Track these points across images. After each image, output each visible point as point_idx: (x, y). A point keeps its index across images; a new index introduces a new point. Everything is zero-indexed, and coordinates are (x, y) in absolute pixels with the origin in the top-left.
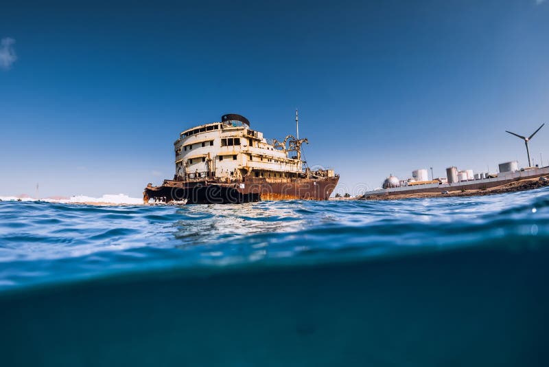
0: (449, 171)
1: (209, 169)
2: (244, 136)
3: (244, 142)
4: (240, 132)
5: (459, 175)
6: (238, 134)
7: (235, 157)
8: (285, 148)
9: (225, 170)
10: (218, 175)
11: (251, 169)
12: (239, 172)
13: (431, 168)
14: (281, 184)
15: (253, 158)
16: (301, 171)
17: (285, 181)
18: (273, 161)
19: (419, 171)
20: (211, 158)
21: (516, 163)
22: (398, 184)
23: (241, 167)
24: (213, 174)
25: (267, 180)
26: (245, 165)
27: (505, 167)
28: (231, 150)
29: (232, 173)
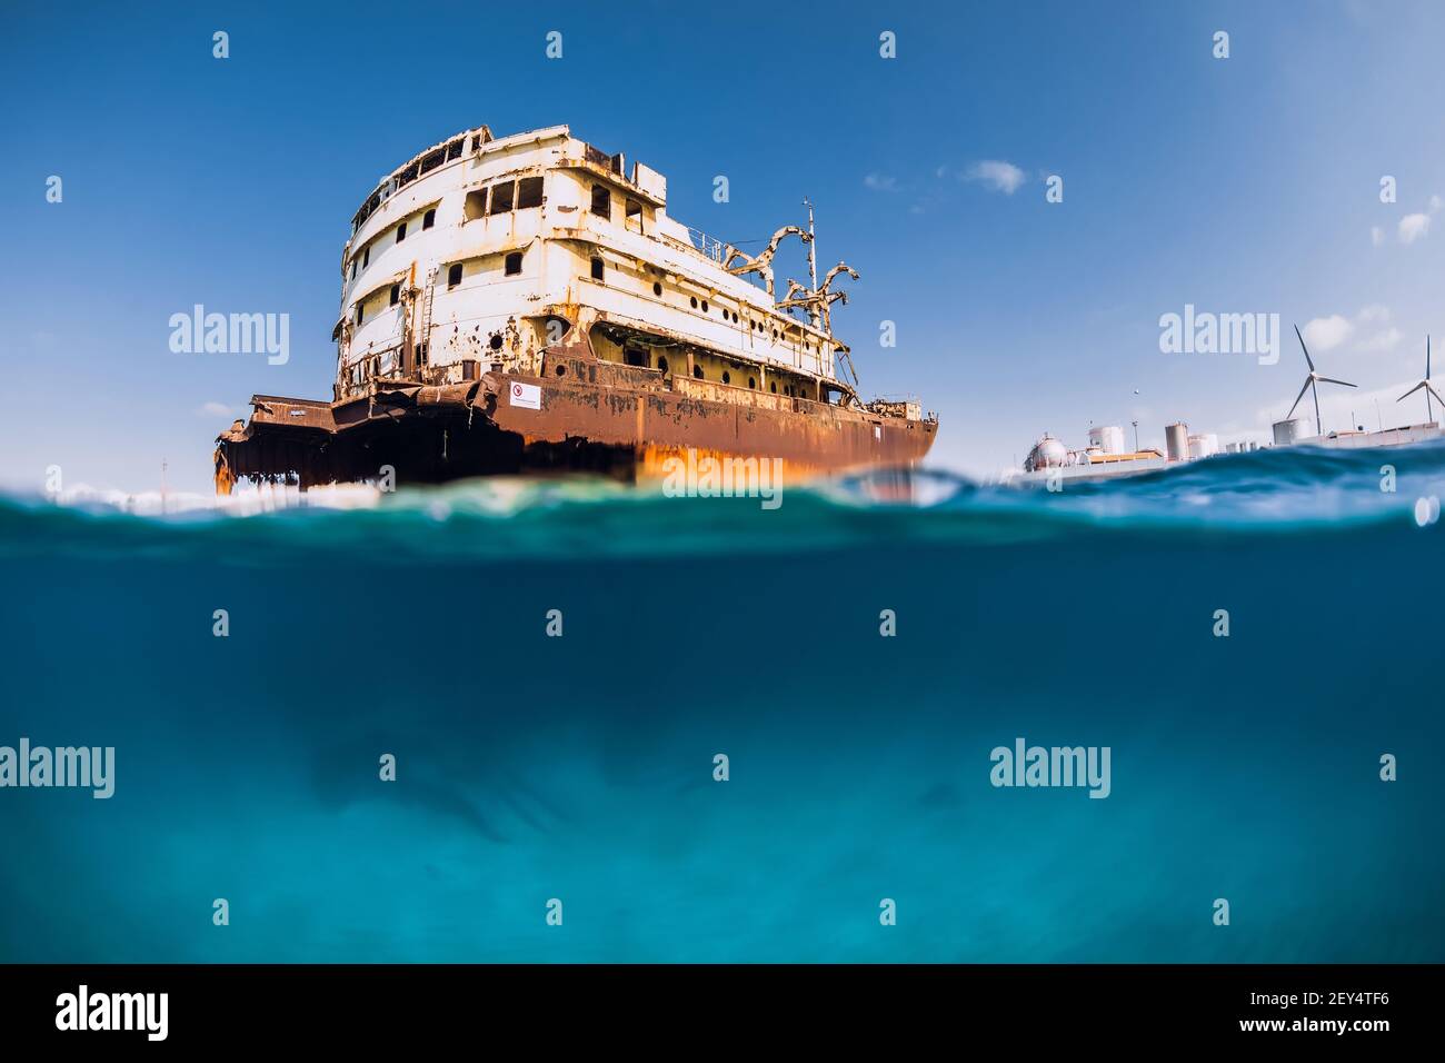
0: (1171, 432)
1: (408, 333)
2: (564, 167)
3: (566, 192)
4: (546, 151)
5: (1194, 443)
6: (538, 161)
7: (514, 263)
8: (770, 274)
9: (467, 329)
10: (436, 357)
11: (587, 318)
12: (527, 332)
13: (1134, 424)
14: (751, 414)
15: (608, 272)
16: (830, 376)
17: (767, 401)
18: (715, 312)
19: (1107, 430)
20: (419, 284)
21: (1307, 422)
22: (1065, 459)
23: (538, 309)
24: (422, 353)
25: (683, 386)
26: (560, 298)
27: (1283, 428)
28: (500, 231)
29: (496, 342)
